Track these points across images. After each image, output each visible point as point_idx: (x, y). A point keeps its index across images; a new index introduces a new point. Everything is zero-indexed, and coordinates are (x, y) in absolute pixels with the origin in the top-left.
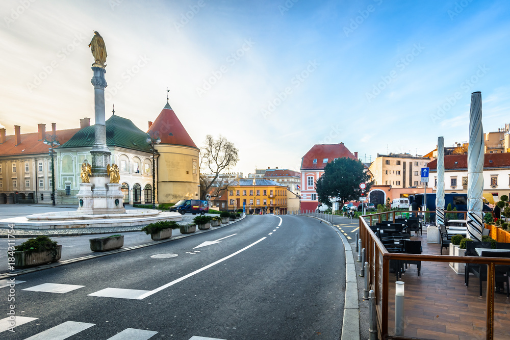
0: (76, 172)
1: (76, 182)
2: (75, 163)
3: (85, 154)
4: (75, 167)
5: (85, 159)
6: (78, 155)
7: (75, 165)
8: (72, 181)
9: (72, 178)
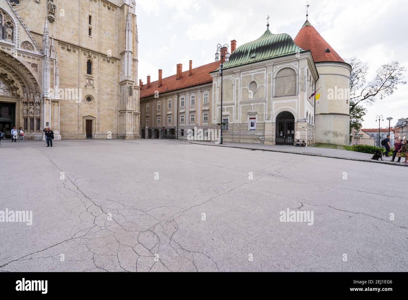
0: (237, 99)
1: (237, 113)
2: (237, 87)
3: (252, 74)
4: (237, 93)
5: (253, 80)
6: (241, 76)
7: (237, 91)
8: (231, 112)
9: (232, 108)
